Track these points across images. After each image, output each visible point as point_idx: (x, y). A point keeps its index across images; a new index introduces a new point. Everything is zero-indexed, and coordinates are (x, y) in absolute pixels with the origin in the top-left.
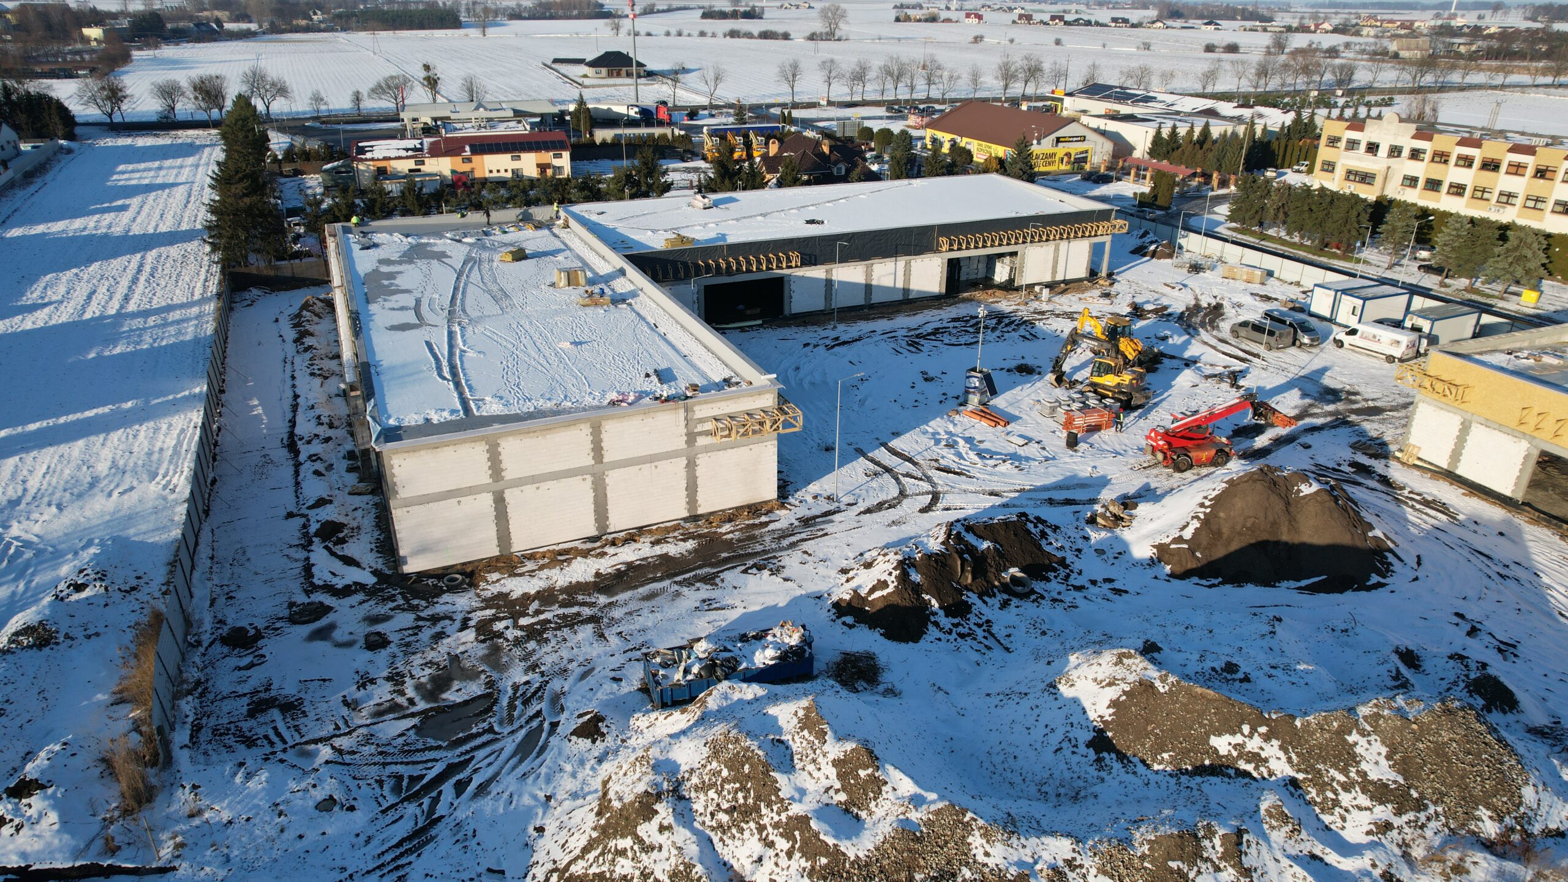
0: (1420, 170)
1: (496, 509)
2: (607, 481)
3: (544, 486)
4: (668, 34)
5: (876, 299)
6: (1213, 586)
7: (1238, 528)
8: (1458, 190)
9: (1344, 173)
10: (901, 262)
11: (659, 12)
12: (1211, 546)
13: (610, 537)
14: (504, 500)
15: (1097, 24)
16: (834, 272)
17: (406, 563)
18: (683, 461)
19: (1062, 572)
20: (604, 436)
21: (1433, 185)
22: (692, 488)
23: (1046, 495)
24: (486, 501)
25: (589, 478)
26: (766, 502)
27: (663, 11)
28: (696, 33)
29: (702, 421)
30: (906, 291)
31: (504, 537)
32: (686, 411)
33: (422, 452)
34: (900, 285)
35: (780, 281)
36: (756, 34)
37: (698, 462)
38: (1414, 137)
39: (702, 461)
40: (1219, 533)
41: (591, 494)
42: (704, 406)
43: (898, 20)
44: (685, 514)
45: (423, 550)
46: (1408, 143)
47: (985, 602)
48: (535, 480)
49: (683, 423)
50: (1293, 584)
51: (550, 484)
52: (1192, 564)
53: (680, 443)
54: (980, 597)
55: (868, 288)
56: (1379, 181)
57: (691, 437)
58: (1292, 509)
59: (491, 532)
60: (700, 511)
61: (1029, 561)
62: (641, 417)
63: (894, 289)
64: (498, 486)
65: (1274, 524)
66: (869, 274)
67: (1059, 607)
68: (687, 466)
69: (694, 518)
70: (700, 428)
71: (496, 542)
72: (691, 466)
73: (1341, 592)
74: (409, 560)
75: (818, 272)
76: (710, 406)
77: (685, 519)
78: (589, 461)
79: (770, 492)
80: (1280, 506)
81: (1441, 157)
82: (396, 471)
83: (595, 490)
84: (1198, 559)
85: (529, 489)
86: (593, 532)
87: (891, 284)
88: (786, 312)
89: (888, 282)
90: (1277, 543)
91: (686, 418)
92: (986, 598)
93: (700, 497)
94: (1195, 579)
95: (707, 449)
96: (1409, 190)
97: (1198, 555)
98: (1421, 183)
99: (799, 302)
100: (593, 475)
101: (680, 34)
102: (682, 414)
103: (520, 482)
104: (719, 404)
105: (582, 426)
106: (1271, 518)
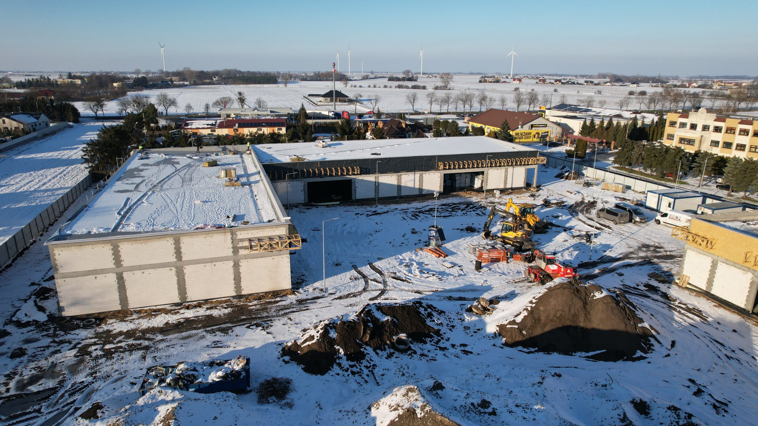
0: (719, 137)
1: (118, 283)
2: (185, 271)
3: (147, 272)
4: (369, 86)
5: (403, 193)
6: (531, 352)
7: (551, 317)
8: (741, 147)
9: (678, 140)
10: (418, 175)
11: (370, 78)
12: (533, 327)
13: (187, 304)
14: (123, 278)
15: (578, 84)
16: (380, 178)
17: (64, 311)
18: (232, 263)
19: (436, 338)
20: (182, 245)
21: (728, 145)
22: (237, 279)
23: (448, 295)
24: (112, 278)
25: (174, 269)
26: (284, 290)
27: (373, 78)
28: (382, 86)
29: (242, 240)
30: (421, 190)
31: (124, 299)
32: (232, 234)
33: (73, 248)
34: (417, 186)
35: (350, 181)
36: (410, 86)
37: (240, 264)
38: (715, 120)
39: (243, 263)
40: (539, 320)
41: (175, 279)
42: (243, 232)
43: (480, 82)
44: (234, 294)
45: (75, 303)
46: (713, 124)
47: (377, 354)
48: (141, 268)
49: (230, 241)
50: (584, 354)
51: (150, 271)
52: (519, 338)
53: (229, 252)
54: (374, 350)
55: (399, 187)
56: (697, 143)
57: (236, 250)
58: (588, 307)
59: (116, 296)
60: (243, 293)
61: (414, 330)
62: (204, 236)
63: (414, 188)
64: (119, 270)
65: (575, 316)
66: (399, 180)
67: (424, 359)
68: (234, 266)
69: (239, 297)
70: (241, 244)
71: (119, 302)
72: (236, 266)
73: (615, 361)
74: (65, 308)
75: (370, 178)
76: (246, 232)
77: (234, 297)
78: (173, 259)
79: (287, 284)
80: (579, 304)
81: (731, 130)
82: (57, 257)
83: (178, 276)
84: (523, 335)
85: (138, 273)
86: (178, 300)
87: (413, 186)
88: (353, 198)
89: (410, 185)
90: (576, 328)
91: (232, 238)
92: (378, 351)
93: (243, 284)
94: (520, 348)
95: (246, 257)
96: (714, 148)
97: (524, 332)
98: (721, 144)
99: (360, 193)
100: (176, 267)
101: (375, 87)
102: (229, 236)
103: (132, 269)
104: (252, 231)
105: (169, 239)
106: (573, 312)
